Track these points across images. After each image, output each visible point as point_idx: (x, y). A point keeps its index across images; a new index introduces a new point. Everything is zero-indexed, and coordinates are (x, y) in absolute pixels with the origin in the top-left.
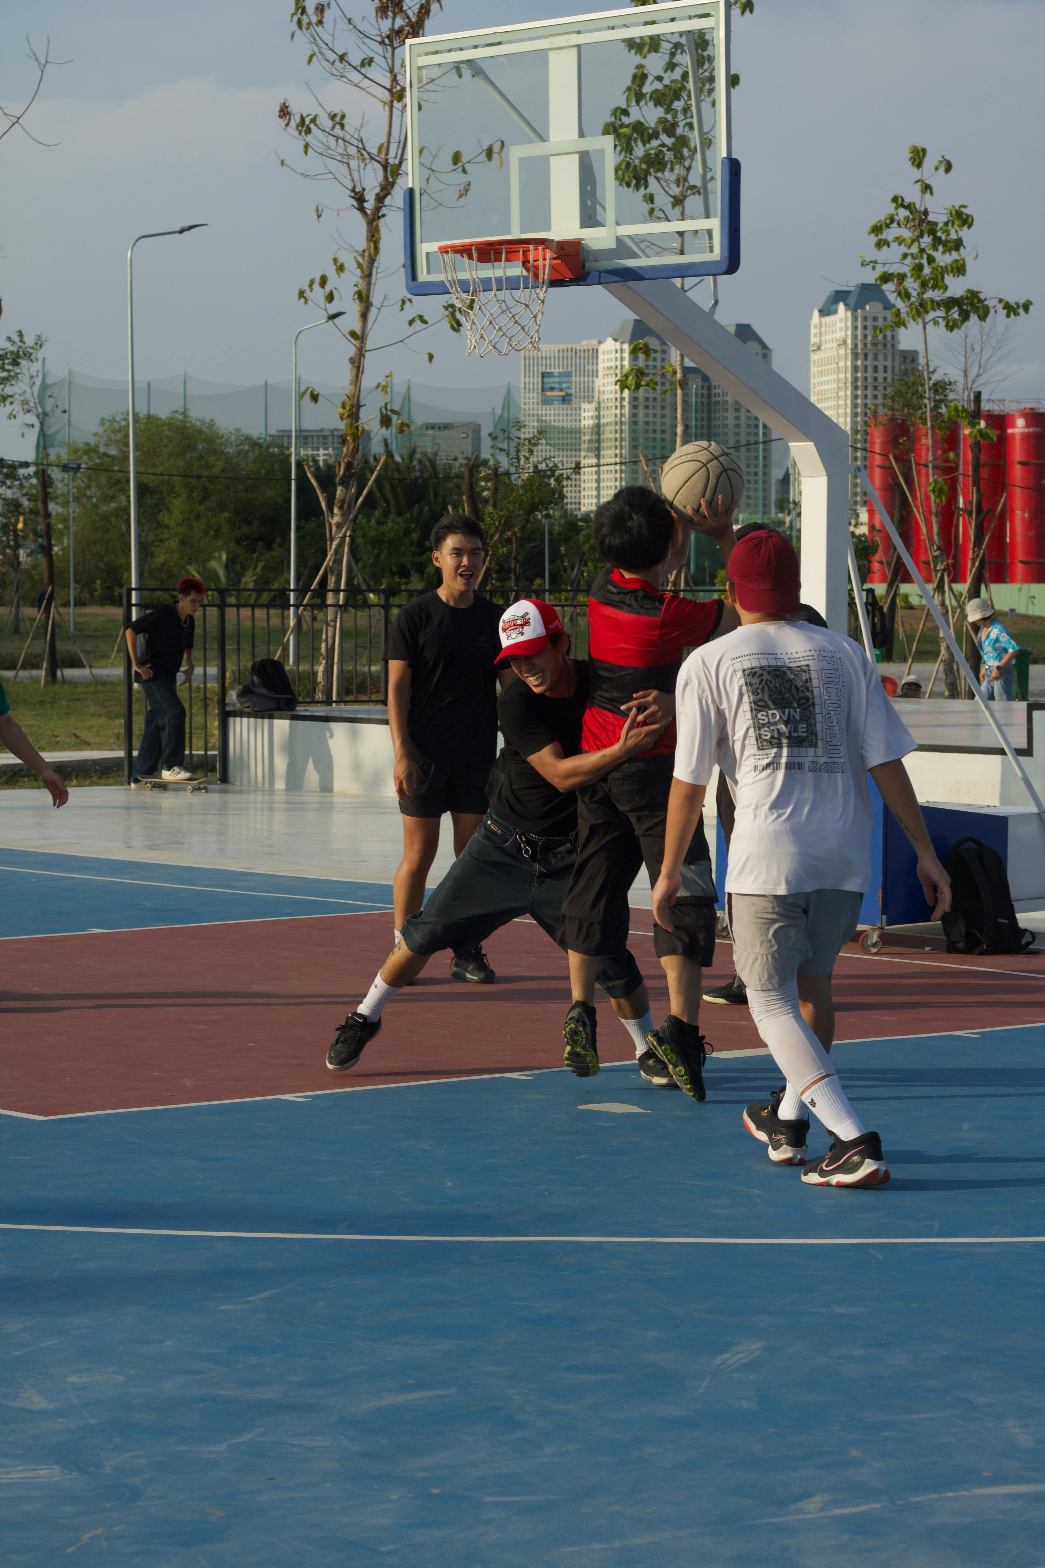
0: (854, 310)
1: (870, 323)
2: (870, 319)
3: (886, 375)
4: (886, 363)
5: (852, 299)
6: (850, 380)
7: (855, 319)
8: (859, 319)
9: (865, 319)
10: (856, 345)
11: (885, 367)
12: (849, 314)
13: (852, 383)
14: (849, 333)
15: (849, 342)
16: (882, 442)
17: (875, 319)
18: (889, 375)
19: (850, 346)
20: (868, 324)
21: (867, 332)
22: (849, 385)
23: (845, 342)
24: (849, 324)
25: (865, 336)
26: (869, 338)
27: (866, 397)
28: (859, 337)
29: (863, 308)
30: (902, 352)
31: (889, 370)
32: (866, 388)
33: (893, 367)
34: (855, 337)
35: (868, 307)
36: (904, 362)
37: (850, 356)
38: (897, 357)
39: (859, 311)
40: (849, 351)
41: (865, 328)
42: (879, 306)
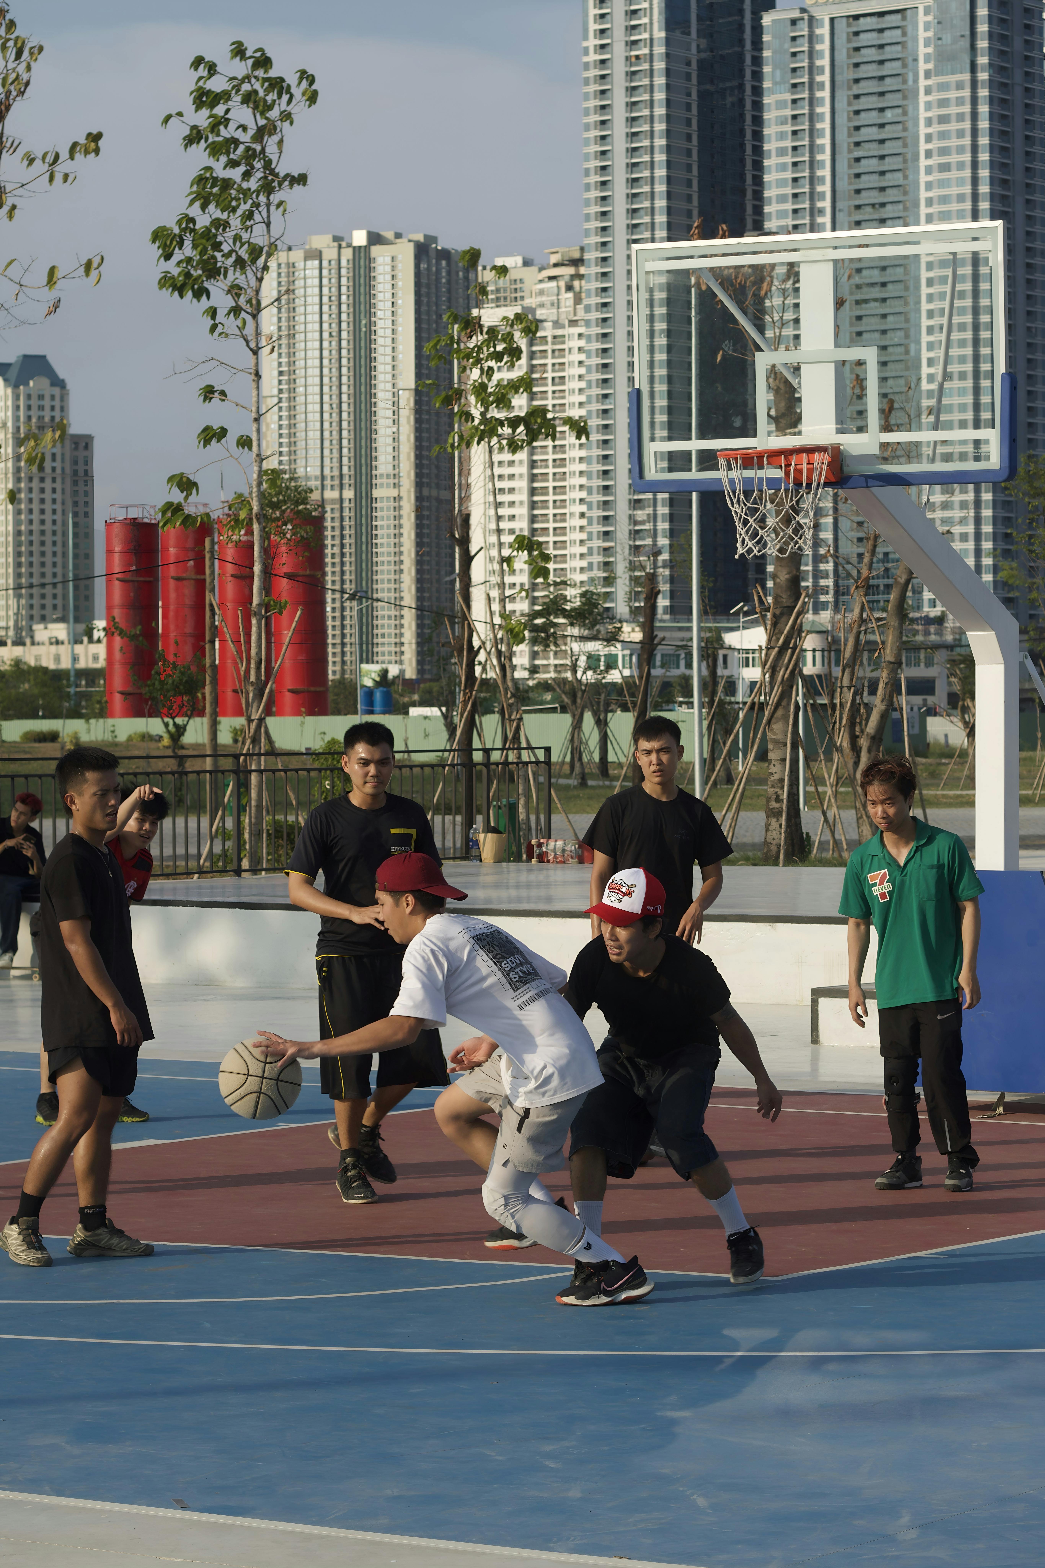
0: (16, 386)
1: (34, 402)
2: (34, 398)
3: (54, 464)
4: (54, 450)
5: (13, 373)
6: (11, 470)
7: (16, 397)
8: (22, 398)
9: (29, 397)
10: (18, 428)
11: (54, 455)
12: (9, 391)
13: (14, 474)
14: (10, 414)
15: (10, 424)
16: (122, 551)
17: (41, 397)
18: (58, 464)
19: (10, 430)
20: (31, 403)
21: (31, 413)
22: (10, 476)
23: (5, 425)
24: (10, 403)
25: (29, 418)
26: (34, 420)
27: (30, 490)
28: (22, 419)
29: (26, 384)
30: (74, 436)
31: (59, 458)
32: (31, 479)
33: (63, 455)
34: (16, 419)
35: (31, 383)
36: (76, 448)
37: (10, 442)
38: (68, 443)
39: (22, 387)
40: (10, 436)
41: (29, 407)
42: (45, 382)
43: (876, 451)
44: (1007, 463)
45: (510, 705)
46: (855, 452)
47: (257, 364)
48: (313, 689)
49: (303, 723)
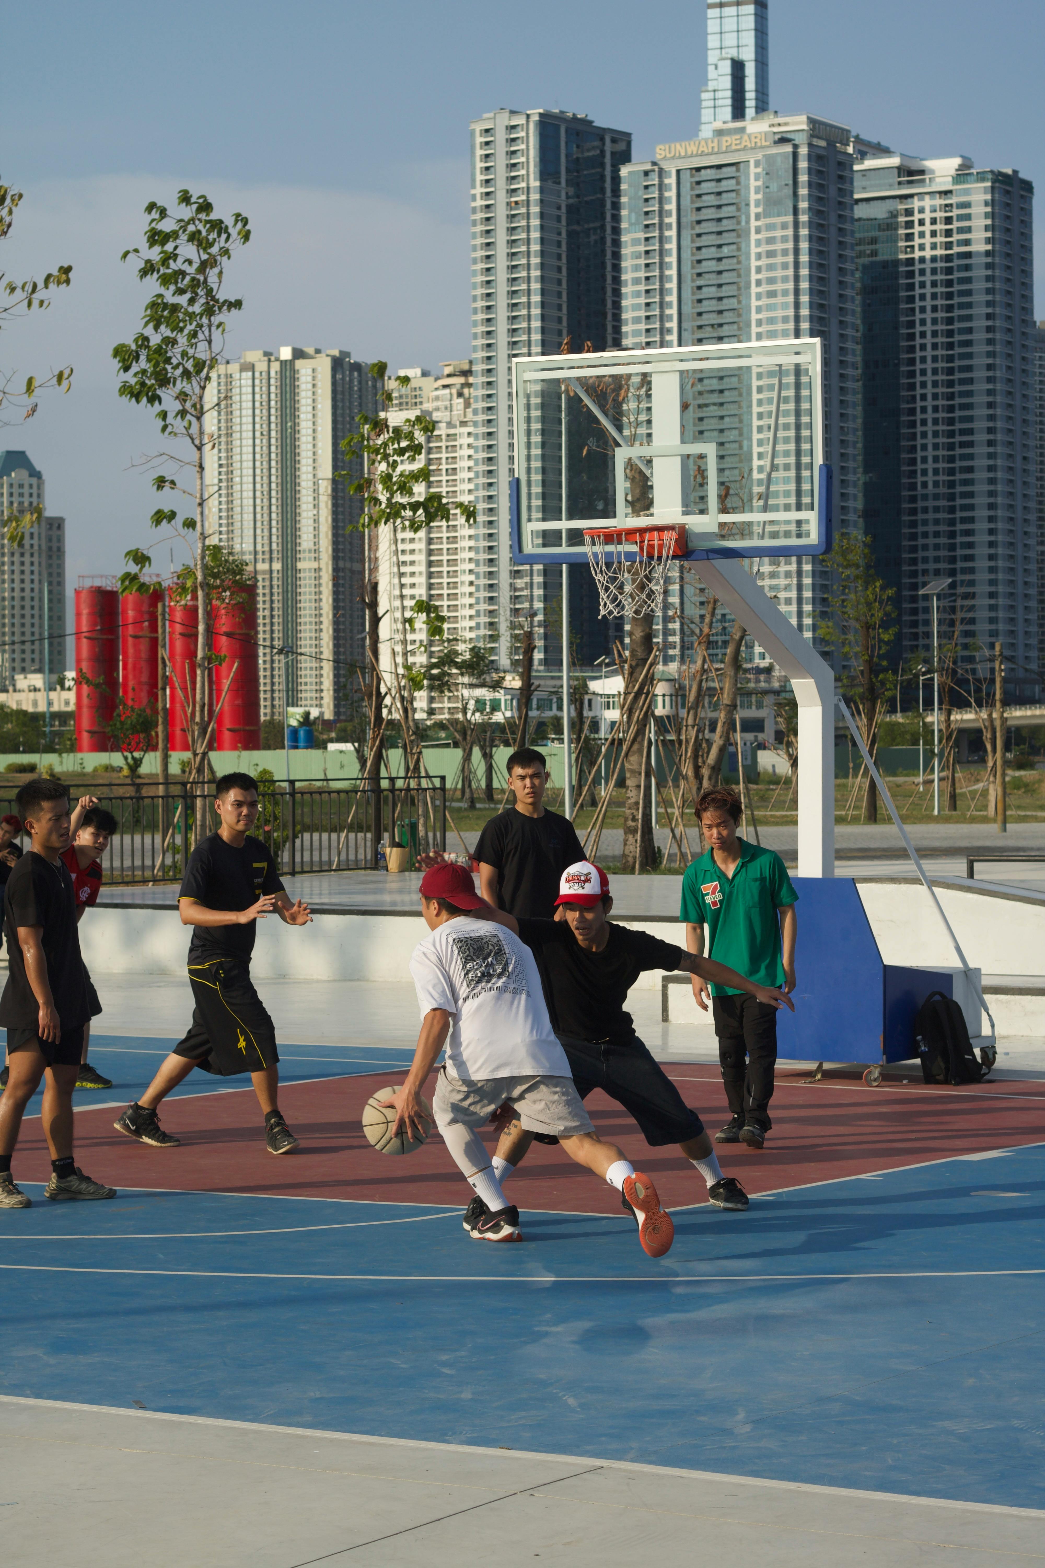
0: (1, 477)
1: (16, 490)
2: (16, 486)
3: (32, 542)
4: (32, 530)
7: (1, 486)
8: (5, 486)
9: (11, 486)
10: (2, 512)
11: (32, 534)
17: (21, 486)
18: (35, 542)
20: (13, 490)
21: (13, 499)
25: (11, 503)
27: (13, 563)
28: (5, 505)
29: (9, 475)
30: (48, 519)
31: (36, 536)
33: (39, 534)
34: (1, 504)
35: (13, 474)
36: (50, 528)
38: (43, 524)
39: (5, 478)
41: (11, 495)
42: (24, 473)
43: (715, 529)
44: (824, 539)
45: (411, 741)
46: (698, 530)
47: (201, 458)
48: (247, 728)
49: (239, 756)
